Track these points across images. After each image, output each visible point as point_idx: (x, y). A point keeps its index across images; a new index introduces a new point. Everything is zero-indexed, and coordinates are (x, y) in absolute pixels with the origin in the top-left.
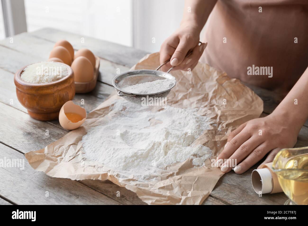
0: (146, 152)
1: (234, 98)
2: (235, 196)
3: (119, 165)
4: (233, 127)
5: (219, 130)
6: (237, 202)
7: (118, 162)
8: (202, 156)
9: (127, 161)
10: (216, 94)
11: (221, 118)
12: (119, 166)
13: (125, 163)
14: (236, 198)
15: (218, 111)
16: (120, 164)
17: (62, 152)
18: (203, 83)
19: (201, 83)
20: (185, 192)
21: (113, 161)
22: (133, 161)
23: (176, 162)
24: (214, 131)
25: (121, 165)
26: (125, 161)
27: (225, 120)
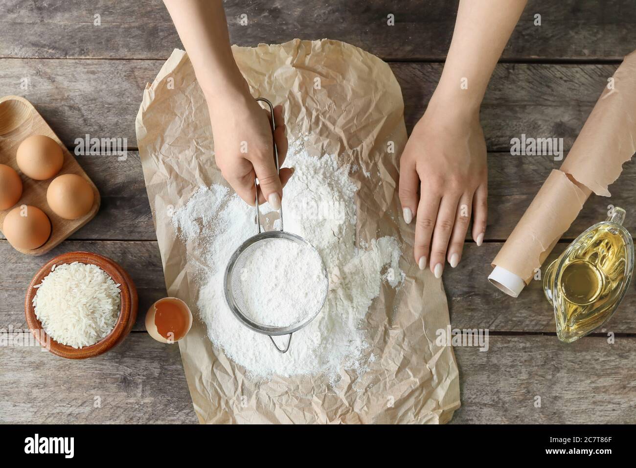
0: (328, 318)
1: (336, 76)
2: (482, 313)
3: (312, 365)
4: (380, 154)
5: (368, 176)
6: (490, 323)
7: (308, 363)
8: (391, 261)
9: (318, 354)
10: (306, 88)
11: (350, 142)
12: (312, 367)
13: (317, 358)
14: (484, 316)
15: (334, 129)
16: (311, 363)
17: (215, 390)
18: (270, 77)
19: (266, 79)
20: (426, 355)
21: (299, 365)
22: (325, 348)
23: (371, 302)
24: (366, 187)
25: (314, 364)
26: (316, 356)
27: (360, 144)
